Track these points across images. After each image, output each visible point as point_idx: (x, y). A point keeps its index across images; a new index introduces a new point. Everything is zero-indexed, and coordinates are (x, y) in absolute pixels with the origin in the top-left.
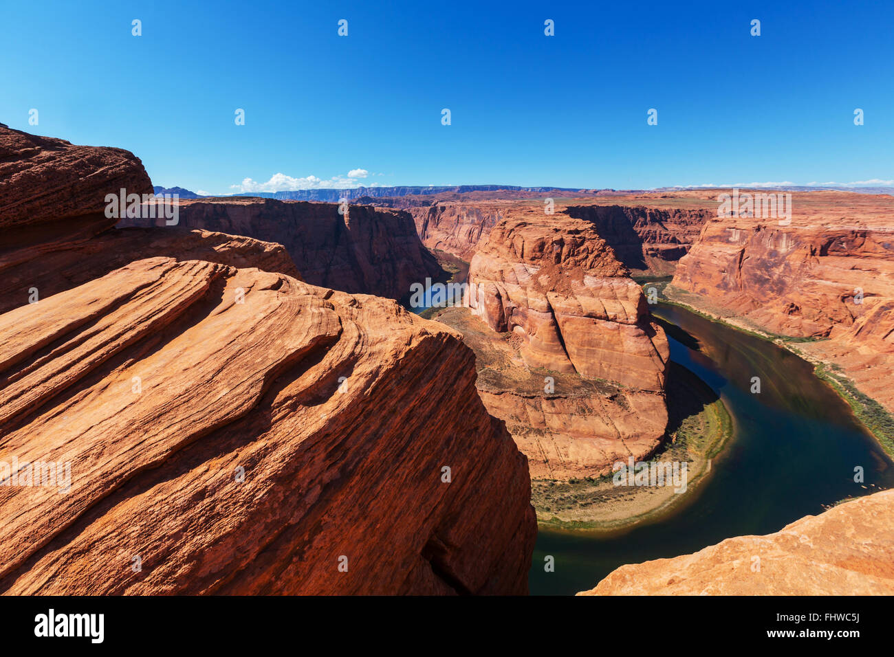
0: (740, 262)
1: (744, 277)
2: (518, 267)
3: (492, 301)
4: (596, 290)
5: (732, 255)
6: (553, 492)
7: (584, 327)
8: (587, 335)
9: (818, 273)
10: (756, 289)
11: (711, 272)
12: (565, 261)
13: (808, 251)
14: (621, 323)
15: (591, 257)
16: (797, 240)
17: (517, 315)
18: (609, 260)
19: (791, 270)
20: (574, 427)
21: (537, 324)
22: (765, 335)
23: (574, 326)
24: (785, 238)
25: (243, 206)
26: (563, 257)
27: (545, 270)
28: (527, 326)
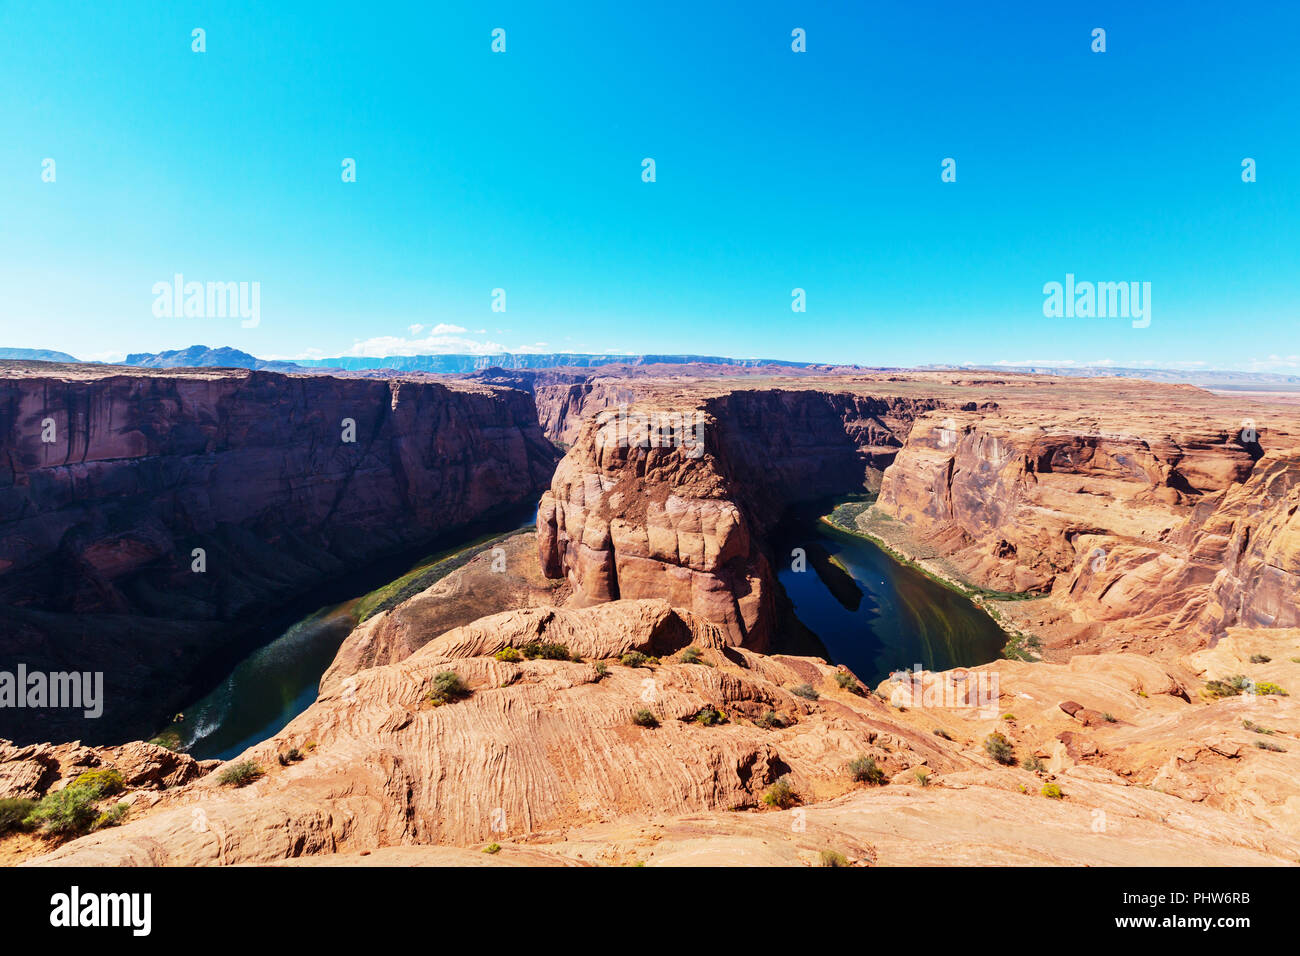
0: (949, 478)
1: (955, 498)
2: (593, 478)
3: (545, 528)
4: (676, 517)
5: (939, 467)
7: (646, 574)
8: (647, 585)
9: (1035, 496)
10: (968, 518)
11: (917, 490)
12: (648, 473)
13: (1022, 465)
14: (694, 570)
15: (683, 467)
16: (1010, 447)
17: (570, 553)
18: (706, 473)
19: (1004, 492)
21: (585, 567)
22: (962, 587)
23: (633, 572)
24: (996, 445)
25: (205, 382)
26: (647, 468)
27: (622, 485)
28: (577, 570)
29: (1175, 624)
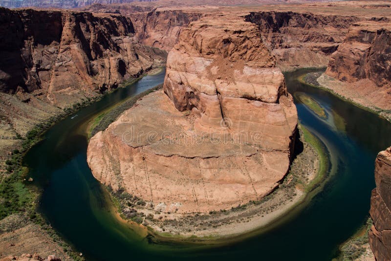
0: (368, 57)
2: (199, 60)
3: (176, 87)
4: (251, 77)
5: (363, 51)
6: (197, 220)
7: (240, 105)
8: (241, 111)
10: (376, 77)
11: (349, 64)
12: (231, 55)
14: (265, 102)
17: (193, 97)
20: (221, 177)
21: (206, 104)
22: (374, 109)
23: (232, 105)
26: (230, 52)
27: (216, 62)
28: (200, 106)
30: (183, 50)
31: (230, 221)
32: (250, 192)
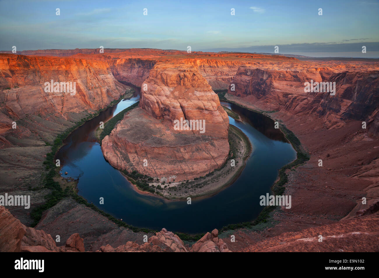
0: (251, 83)
1: (253, 89)
2: (166, 88)
4: (200, 97)
6: (188, 185)
7: (195, 114)
11: (241, 87)
14: (210, 111)
15: (197, 83)
17: (166, 111)
20: (195, 157)
21: (175, 114)
22: (260, 111)
23: (191, 114)
24: (265, 74)
27: (177, 89)
28: (171, 116)
29: (310, 113)
30: (153, 83)
31: (208, 182)
32: (213, 164)
